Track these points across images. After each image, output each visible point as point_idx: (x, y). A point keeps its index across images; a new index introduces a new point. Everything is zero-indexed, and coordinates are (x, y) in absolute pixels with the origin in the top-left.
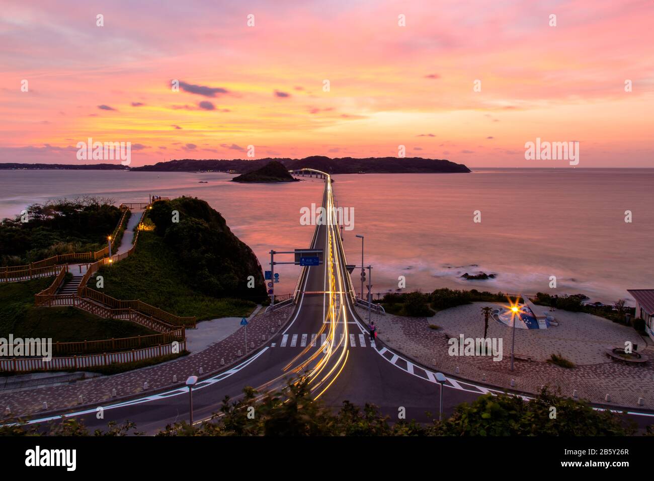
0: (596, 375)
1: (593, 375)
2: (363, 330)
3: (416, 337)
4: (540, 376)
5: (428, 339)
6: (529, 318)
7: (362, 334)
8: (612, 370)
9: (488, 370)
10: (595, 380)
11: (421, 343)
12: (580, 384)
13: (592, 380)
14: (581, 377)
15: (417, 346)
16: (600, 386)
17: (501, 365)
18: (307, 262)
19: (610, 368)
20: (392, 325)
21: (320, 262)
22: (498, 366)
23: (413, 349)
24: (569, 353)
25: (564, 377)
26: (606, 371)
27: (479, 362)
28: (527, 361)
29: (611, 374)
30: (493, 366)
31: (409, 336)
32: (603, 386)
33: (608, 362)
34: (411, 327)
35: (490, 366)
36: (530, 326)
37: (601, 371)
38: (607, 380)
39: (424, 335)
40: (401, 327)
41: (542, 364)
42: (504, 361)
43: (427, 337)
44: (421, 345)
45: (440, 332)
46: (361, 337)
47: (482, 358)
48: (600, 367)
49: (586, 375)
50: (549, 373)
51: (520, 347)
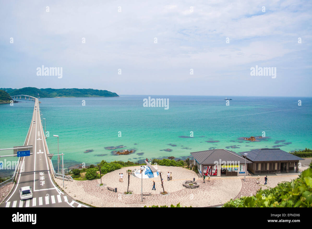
0: (179, 196)
1: (178, 197)
2: (59, 192)
3: (91, 192)
4: (155, 202)
5: (98, 192)
6: (150, 173)
7: (59, 194)
8: (186, 192)
9: (130, 203)
10: (179, 198)
11: (94, 195)
12: (173, 202)
13: (178, 199)
14: (173, 198)
15: (92, 197)
16: (181, 201)
17: (137, 200)
18: (22, 154)
19: (185, 191)
20: (78, 187)
21: (30, 153)
22: (135, 200)
23: (90, 199)
24: (168, 187)
25: (166, 200)
26: (183, 193)
27: (125, 200)
28: (149, 195)
29: (185, 194)
30: (133, 201)
31: (87, 192)
32: (182, 201)
33: (184, 189)
34: (88, 186)
35: (131, 201)
36: (150, 177)
37: (181, 194)
38: (184, 198)
39: (95, 190)
40: (82, 187)
41: (156, 196)
42: (138, 197)
43: (97, 191)
44: (94, 196)
45: (105, 187)
46: (59, 197)
47: (127, 197)
48: (181, 192)
49: (175, 197)
50: (159, 199)
51: (145, 189)
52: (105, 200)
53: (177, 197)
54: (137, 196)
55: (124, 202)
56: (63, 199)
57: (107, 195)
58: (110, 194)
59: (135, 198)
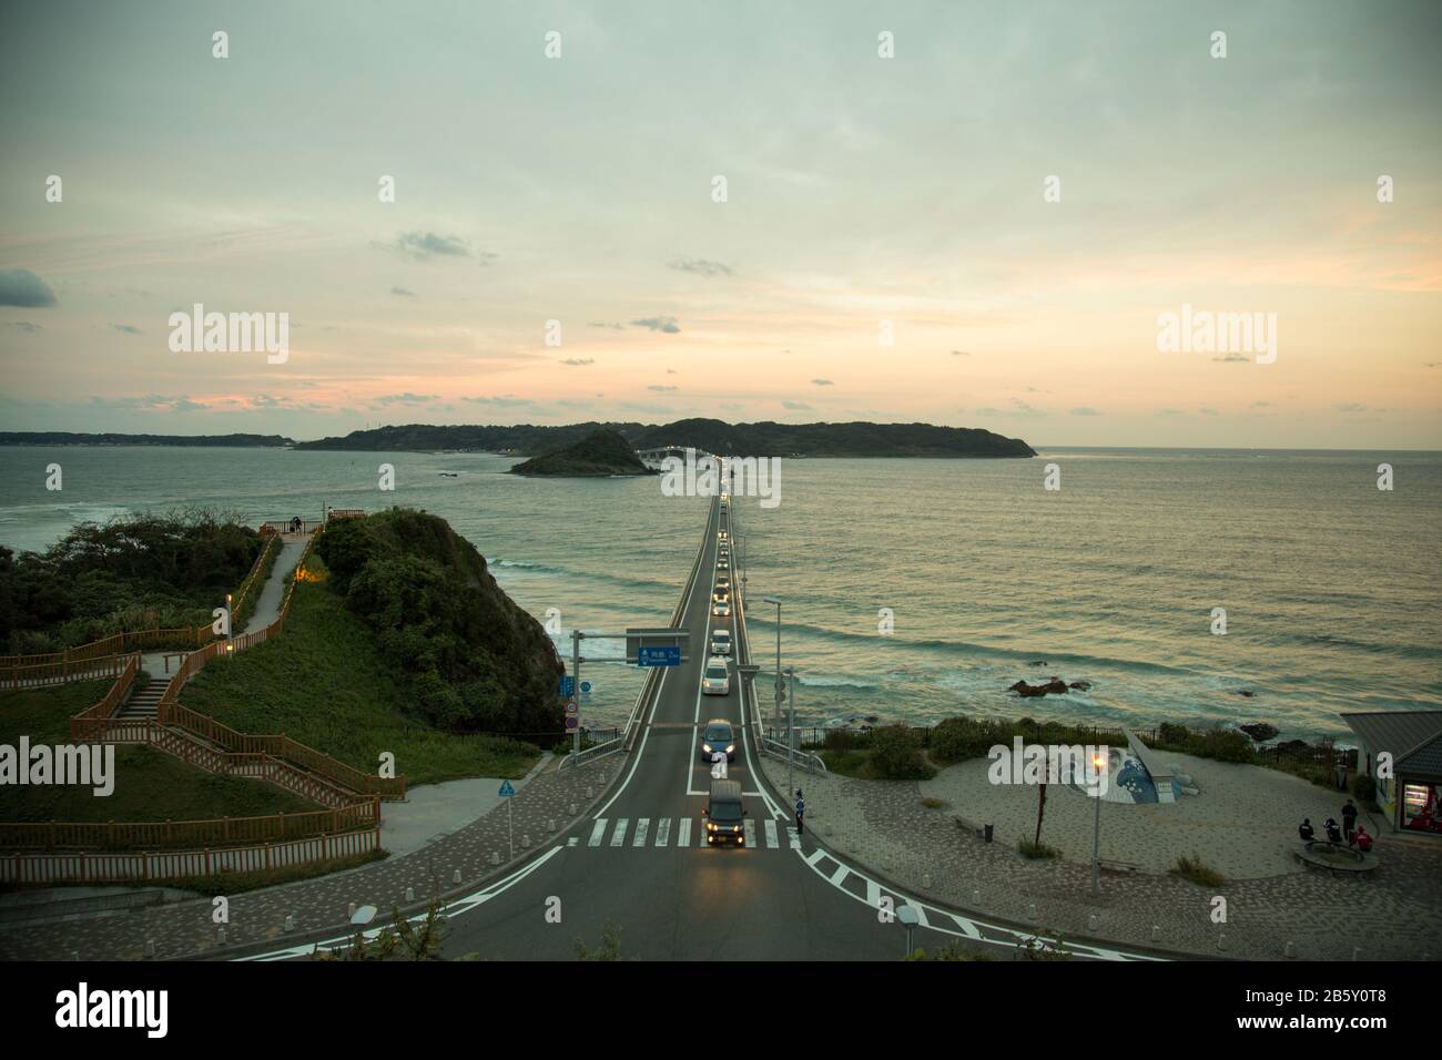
0: (1269, 900)
1: (1262, 902)
2: (775, 809)
3: (891, 825)
4: (1153, 907)
5: (917, 830)
6: (1138, 779)
7: (773, 819)
8: (1303, 890)
9: (1042, 896)
10: (1266, 911)
11: (902, 838)
12: (1235, 922)
13: (1261, 911)
14: (1237, 906)
15: (894, 846)
16: (1277, 924)
17: (1071, 885)
18: (655, 658)
19: (1299, 884)
20: (841, 800)
21: (682, 658)
22: (1065, 886)
23: (882, 852)
24: (1218, 854)
26: (1291, 892)
27: (1024, 878)
28: (1127, 874)
29: (1299, 897)
30: (1055, 887)
31: (877, 825)
32: (1281, 925)
33: (1295, 870)
34: (883, 803)
35: (1048, 888)
36: (1138, 798)
37: (1280, 893)
38: (1292, 911)
39: (908, 821)
40: (859, 804)
41: (1159, 881)
42: (1079, 875)
43: (915, 824)
44: (900, 843)
45: (946, 813)
46: (770, 826)
47: (1033, 870)
48: (1280, 883)
49: (1249, 901)
50: (1171, 900)
51: (1115, 845)
52: (942, 865)
53: (1260, 905)
54: (1077, 871)
55: (1015, 887)
56: (783, 838)
57: (949, 846)
58: (964, 846)
59: (1067, 875)
